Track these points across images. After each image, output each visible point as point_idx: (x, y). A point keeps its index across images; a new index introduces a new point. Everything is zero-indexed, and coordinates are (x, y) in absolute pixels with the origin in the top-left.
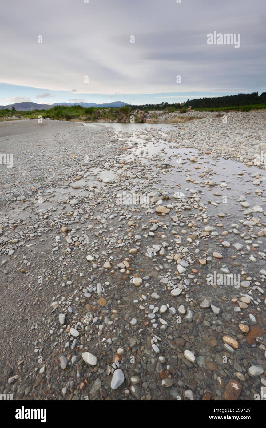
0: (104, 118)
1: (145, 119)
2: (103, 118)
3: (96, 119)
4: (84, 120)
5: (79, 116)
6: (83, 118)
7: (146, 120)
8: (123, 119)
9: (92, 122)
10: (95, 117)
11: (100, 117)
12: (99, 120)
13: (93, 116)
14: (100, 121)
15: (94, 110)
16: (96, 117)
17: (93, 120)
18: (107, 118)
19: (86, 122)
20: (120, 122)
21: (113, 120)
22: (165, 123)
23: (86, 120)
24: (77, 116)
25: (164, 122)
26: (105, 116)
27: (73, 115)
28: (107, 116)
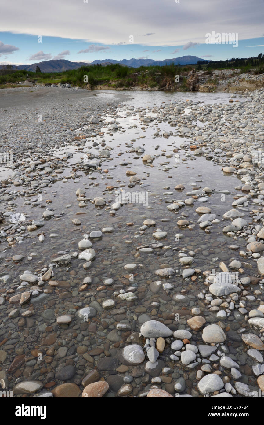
0: (142, 83)
1: (198, 84)
2: (140, 83)
3: (131, 85)
4: (113, 87)
5: (108, 81)
6: (114, 83)
7: (199, 87)
8: (167, 86)
9: (124, 90)
10: (129, 83)
11: (136, 83)
12: (134, 86)
13: (127, 80)
14: (136, 88)
15: (128, 73)
16: (131, 82)
17: (126, 87)
18: (146, 83)
19: (116, 90)
20: (162, 90)
21: (152, 87)
22: (226, 91)
23: (116, 87)
24: (105, 80)
25: (226, 89)
26: (143, 80)
27: (101, 79)
28: (145, 81)
